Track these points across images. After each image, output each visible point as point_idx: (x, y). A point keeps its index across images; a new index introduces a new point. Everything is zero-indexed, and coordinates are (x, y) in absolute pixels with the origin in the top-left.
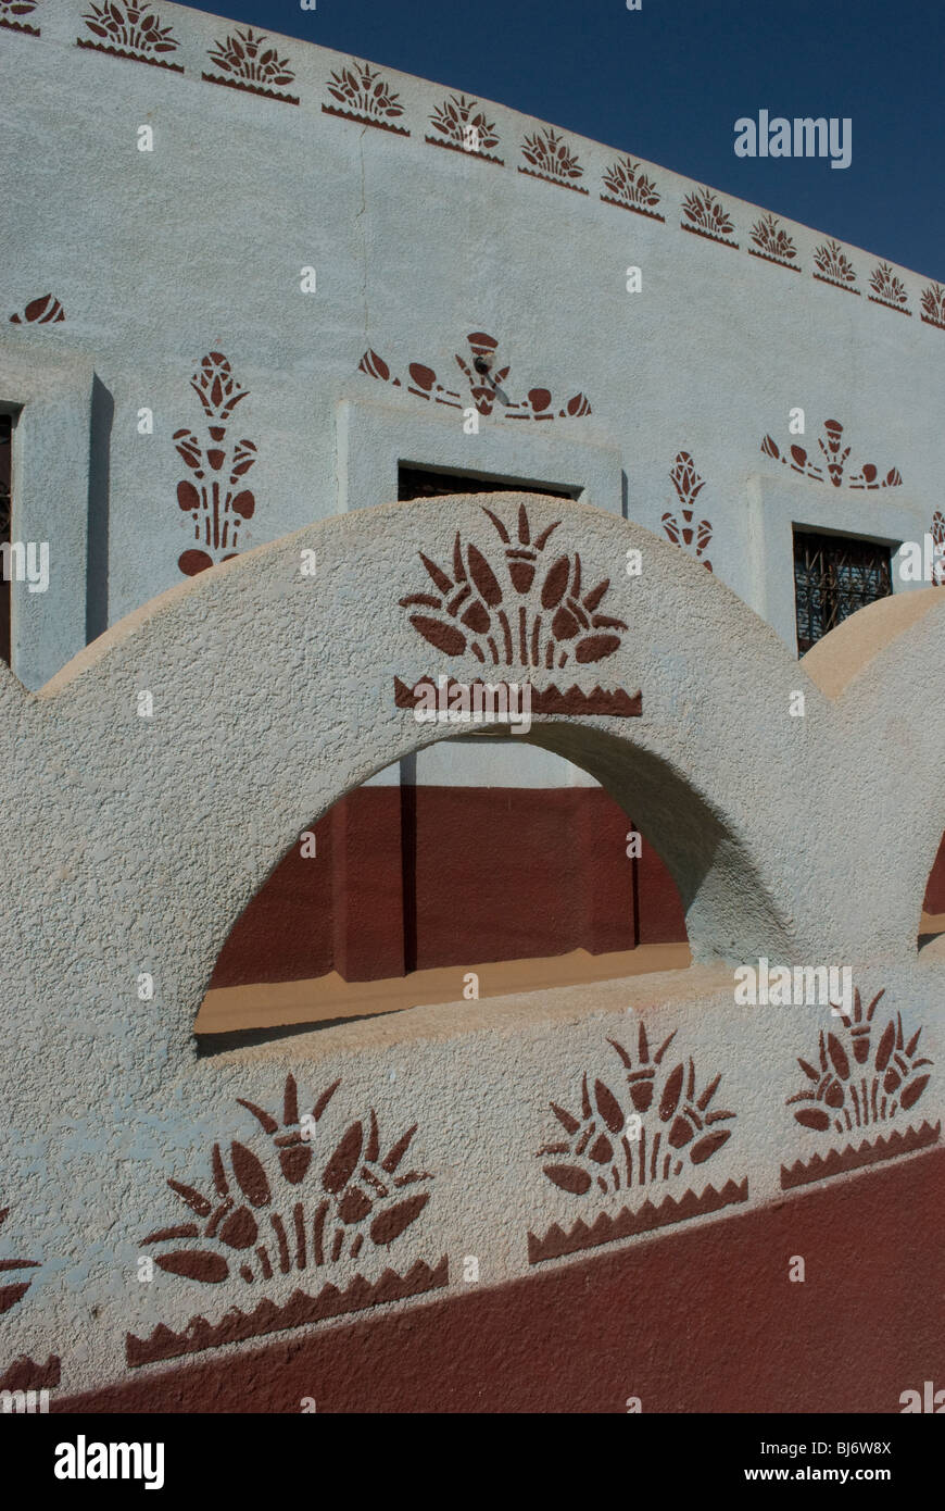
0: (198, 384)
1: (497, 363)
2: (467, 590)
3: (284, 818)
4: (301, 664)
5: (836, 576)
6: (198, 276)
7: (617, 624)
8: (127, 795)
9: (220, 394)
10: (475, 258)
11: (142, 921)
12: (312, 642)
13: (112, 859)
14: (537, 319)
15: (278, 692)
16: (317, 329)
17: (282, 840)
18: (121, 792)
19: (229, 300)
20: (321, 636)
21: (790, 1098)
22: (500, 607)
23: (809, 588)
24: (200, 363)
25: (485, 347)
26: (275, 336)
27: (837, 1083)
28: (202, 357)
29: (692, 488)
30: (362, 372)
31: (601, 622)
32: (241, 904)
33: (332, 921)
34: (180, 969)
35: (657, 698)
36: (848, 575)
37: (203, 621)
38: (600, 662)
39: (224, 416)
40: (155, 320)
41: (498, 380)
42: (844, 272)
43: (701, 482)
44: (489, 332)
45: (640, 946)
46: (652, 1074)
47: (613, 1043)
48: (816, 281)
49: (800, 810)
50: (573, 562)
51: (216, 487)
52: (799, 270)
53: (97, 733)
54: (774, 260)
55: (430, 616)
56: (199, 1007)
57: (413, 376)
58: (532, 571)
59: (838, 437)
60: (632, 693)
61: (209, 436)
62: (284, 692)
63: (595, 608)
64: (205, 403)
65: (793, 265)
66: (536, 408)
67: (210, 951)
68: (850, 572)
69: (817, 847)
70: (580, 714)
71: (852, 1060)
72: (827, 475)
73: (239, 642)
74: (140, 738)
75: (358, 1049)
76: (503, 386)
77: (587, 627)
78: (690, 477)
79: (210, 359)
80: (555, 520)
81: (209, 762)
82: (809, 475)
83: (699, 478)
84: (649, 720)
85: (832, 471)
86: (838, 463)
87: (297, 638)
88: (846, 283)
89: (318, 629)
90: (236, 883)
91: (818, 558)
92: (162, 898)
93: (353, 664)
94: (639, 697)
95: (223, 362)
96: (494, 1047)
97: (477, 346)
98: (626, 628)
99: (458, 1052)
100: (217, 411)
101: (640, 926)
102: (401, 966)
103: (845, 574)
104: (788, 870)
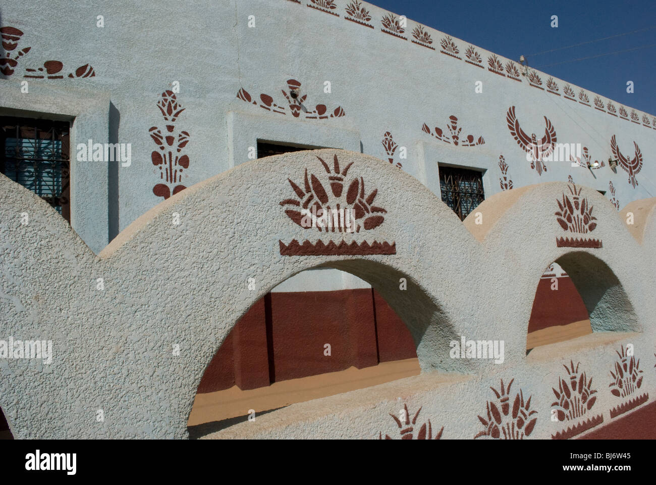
0: (161, 105)
1: (301, 92)
2: (312, 197)
3: (228, 314)
4: (234, 236)
5: (458, 186)
6: (159, 54)
7: (382, 210)
8: (149, 306)
9: (171, 110)
10: (289, 45)
11: (159, 371)
12: (239, 224)
13: (142, 340)
14: (319, 73)
15: (223, 250)
16: (216, 79)
17: (227, 325)
18: (145, 305)
19: (174, 66)
20: (243, 221)
21: (475, 436)
22: (327, 204)
23: (447, 192)
24: (161, 96)
25: (295, 86)
26: (197, 82)
27: (496, 426)
28: (162, 93)
29: (392, 148)
30: (238, 98)
31: (375, 209)
32: (208, 359)
33: (233, 361)
34: (179, 395)
35: (402, 245)
36: (463, 185)
37: (184, 216)
38: (375, 229)
39: (173, 120)
40: (139, 76)
41: (302, 101)
42: (454, 50)
43: (396, 145)
44: (296, 79)
45: (380, 363)
46: (411, 430)
47: (393, 416)
48: (441, 54)
49: (470, 295)
50: (360, 181)
51: (170, 154)
52: (434, 49)
53: (132, 275)
54: (423, 45)
55: (295, 210)
56: (189, 415)
57: (262, 100)
58: (341, 187)
59: (456, 123)
60: (391, 244)
61: (166, 130)
62: (226, 250)
63: (371, 203)
64: (164, 114)
65: (431, 47)
66: (320, 113)
67: (193, 385)
68: (465, 184)
69: (479, 312)
70: (368, 254)
71: (502, 414)
72: (452, 141)
73: (202, 226)
74: (155, 276)
75: (270, 430)
76: (304, 103)
77: (368, 212)
78: (391, 143)
79: (166, 93)
80: (351, 162)
81: (190, 288)
82: (444, 140)
83: (395, 144)
84: (399, 256)
85: (454, 139)
86: (456, 135)
87: (231, 223)
88: (455, 55)
89: (241, 218)
90: (205, 349)
91: (450, 178)
92: (168, 359)
93: (259, 235)
94: (394, 245)
95: (172, 95)
96: (337, 423)
97: (291, 85)
98: (386, 212)
99: (319, 427)
100: (170, 118)
101: (380, 354)
102: (268, 381)
103: (462, 185)
104: (467, 324)
